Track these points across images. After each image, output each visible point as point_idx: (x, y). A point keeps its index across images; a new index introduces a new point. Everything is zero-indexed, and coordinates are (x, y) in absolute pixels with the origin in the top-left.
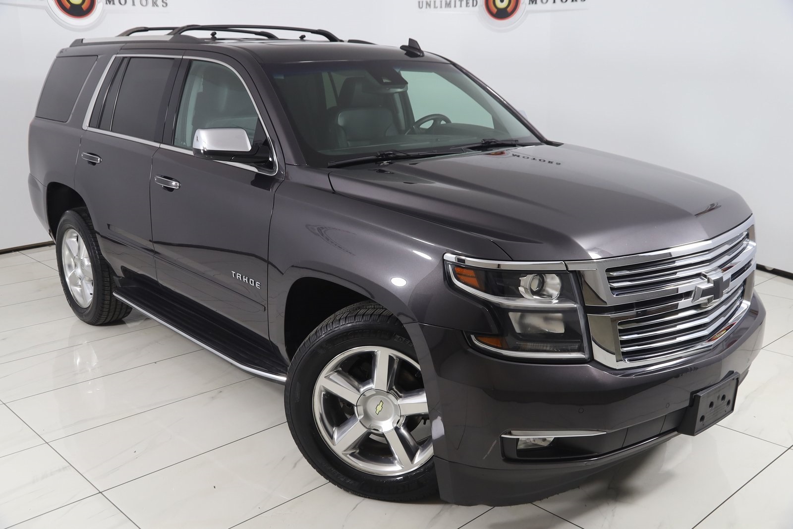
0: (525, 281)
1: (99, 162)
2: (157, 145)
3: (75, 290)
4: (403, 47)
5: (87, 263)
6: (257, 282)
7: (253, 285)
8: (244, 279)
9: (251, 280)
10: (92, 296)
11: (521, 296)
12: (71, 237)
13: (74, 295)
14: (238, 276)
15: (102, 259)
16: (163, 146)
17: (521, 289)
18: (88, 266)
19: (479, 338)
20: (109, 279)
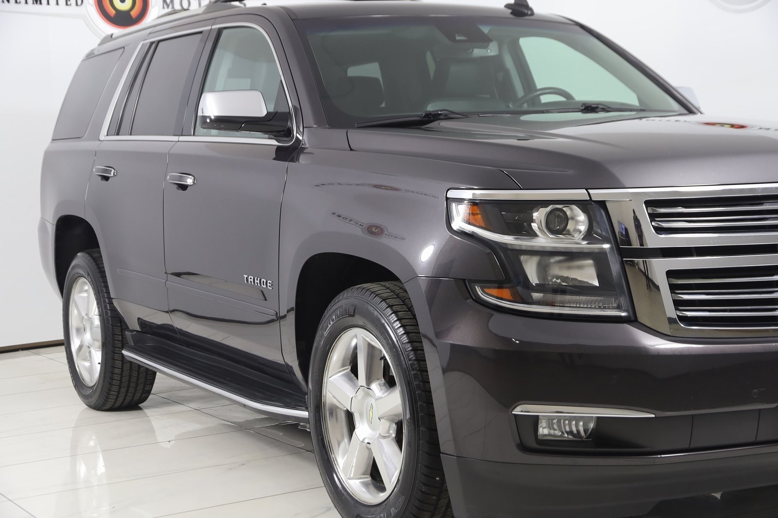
0: (539, 215)
1: (112, 175)
2: (176, 138)
3: (82, 366)
4: (508, 6)
5: (97, 321)
6: (269, 282)
7: (265, 286)
8: (256, 281)
9: (262, 280)
10: (100, 365)
11: (535, 235)
12: (81, 291)
13: (80, 371)
14: (250, 280)
15: (114, 310)
16: (182, 138)
17: (534, 226)
18: (97, 327)
19: (486, 290)
20: (120, 337)
